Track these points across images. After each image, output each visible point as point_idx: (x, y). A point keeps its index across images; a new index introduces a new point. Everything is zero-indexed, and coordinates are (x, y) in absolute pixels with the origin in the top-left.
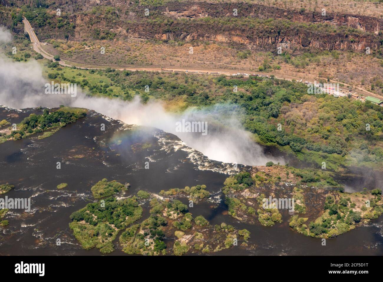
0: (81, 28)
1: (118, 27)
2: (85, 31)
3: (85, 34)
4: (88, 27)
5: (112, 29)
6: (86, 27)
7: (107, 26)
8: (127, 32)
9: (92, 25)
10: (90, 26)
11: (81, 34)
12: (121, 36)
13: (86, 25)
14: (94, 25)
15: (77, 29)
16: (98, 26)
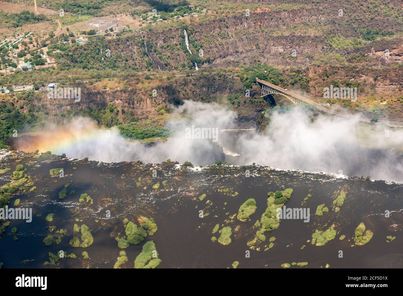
0: (315, 82)
1: (362, 75)
2: (320, 85)
3: (321, 88)
4: (324, 80)
5: (352, 79)
6: (321, 80)
7: (347, 76)
8: (375, 80)
9: (328, 77)
10: (326, 78)
11: (317, 89)
12: (366, 85)
13: (320, 77)
14: (330, 77)
15: (312, 83)
16: (336, 77)
